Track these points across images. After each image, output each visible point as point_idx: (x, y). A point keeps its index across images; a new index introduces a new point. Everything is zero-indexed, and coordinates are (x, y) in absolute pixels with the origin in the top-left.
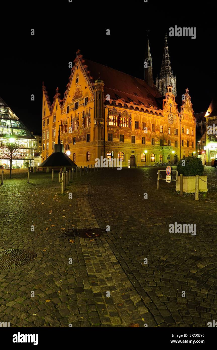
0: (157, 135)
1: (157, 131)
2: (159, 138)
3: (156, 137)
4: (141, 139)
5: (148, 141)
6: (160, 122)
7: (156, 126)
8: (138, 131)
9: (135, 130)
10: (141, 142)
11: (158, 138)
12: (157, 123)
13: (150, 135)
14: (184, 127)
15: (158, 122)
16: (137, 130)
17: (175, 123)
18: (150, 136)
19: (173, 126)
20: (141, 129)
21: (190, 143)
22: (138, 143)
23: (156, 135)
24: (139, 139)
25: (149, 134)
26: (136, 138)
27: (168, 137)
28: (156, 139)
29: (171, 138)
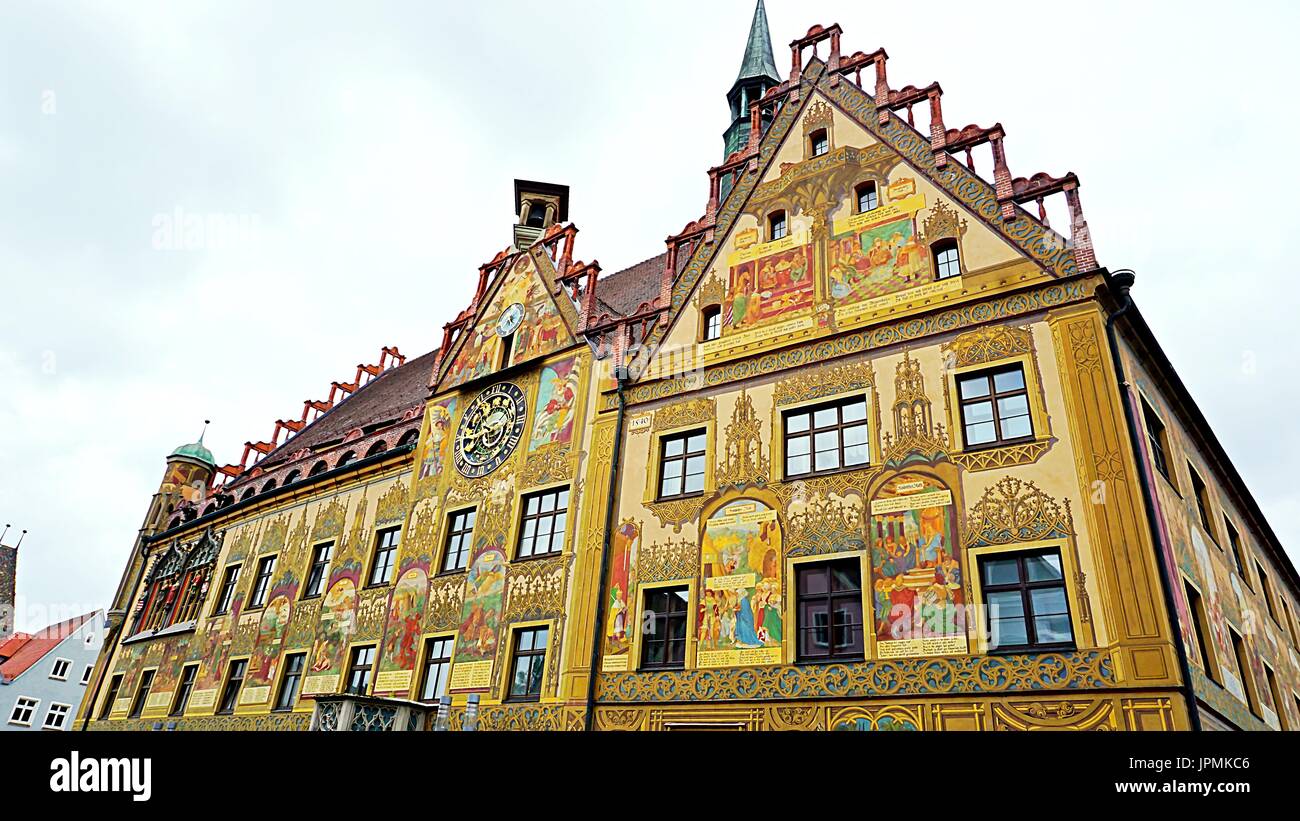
0: (327, 623)
1: (343, 582)
2: (344, 637)
3: (318, 637)
7: (342, 549)
11: (334, 638)
23: (324, 617)
27: (437, 600)
28: (317, 651)
29: (462, 606)
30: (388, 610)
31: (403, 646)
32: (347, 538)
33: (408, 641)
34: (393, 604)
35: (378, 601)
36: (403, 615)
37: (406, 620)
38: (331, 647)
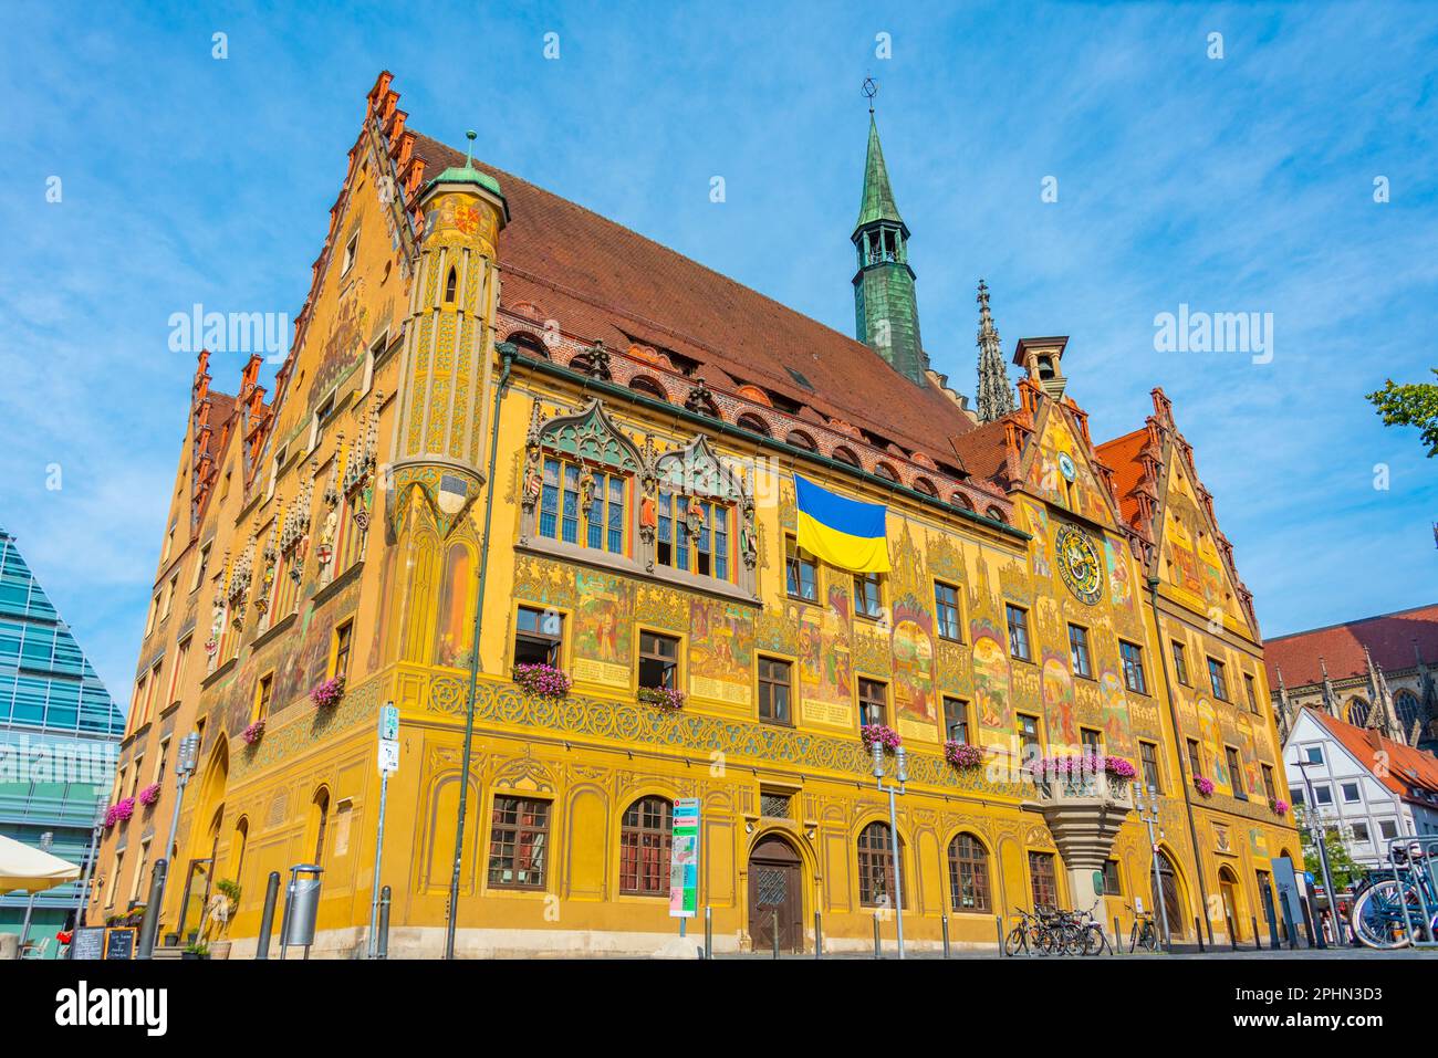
0: (983, 678)
1: (987, 641)
2: (1005, 699)
3: (977, 689)
4: (844, 691)
5: (918, 716)
6: (1001, 572)
7: (973, 603)
8: (816, 621)
9: (793, 612)
10: (849, 719)
11: (996, 697)
12: (973, 578)
13: (932, 670)
14: (1185, 639)
15: (982, 568)
16: (811, 615)
17: (1117, 599)
18: (927, 676)
19: (1107, 621)
20: (843, 612)
21: (1252, 767)
22: (826, 720)
23: (978, 670)
24: (834, 689)
25: (914, 658)
26: (802, 677)
27: (1081, 697)
28: (982, 704)
29: (1101, 709)
30: (1042, 687)
31: (1065, 728)
32: (976, 593)
33: (1066, 725)
34: (1045, 685)
35: (1030, 676)
36: (1057, 699)
37: (1060, 704)
38: (995, 705)
